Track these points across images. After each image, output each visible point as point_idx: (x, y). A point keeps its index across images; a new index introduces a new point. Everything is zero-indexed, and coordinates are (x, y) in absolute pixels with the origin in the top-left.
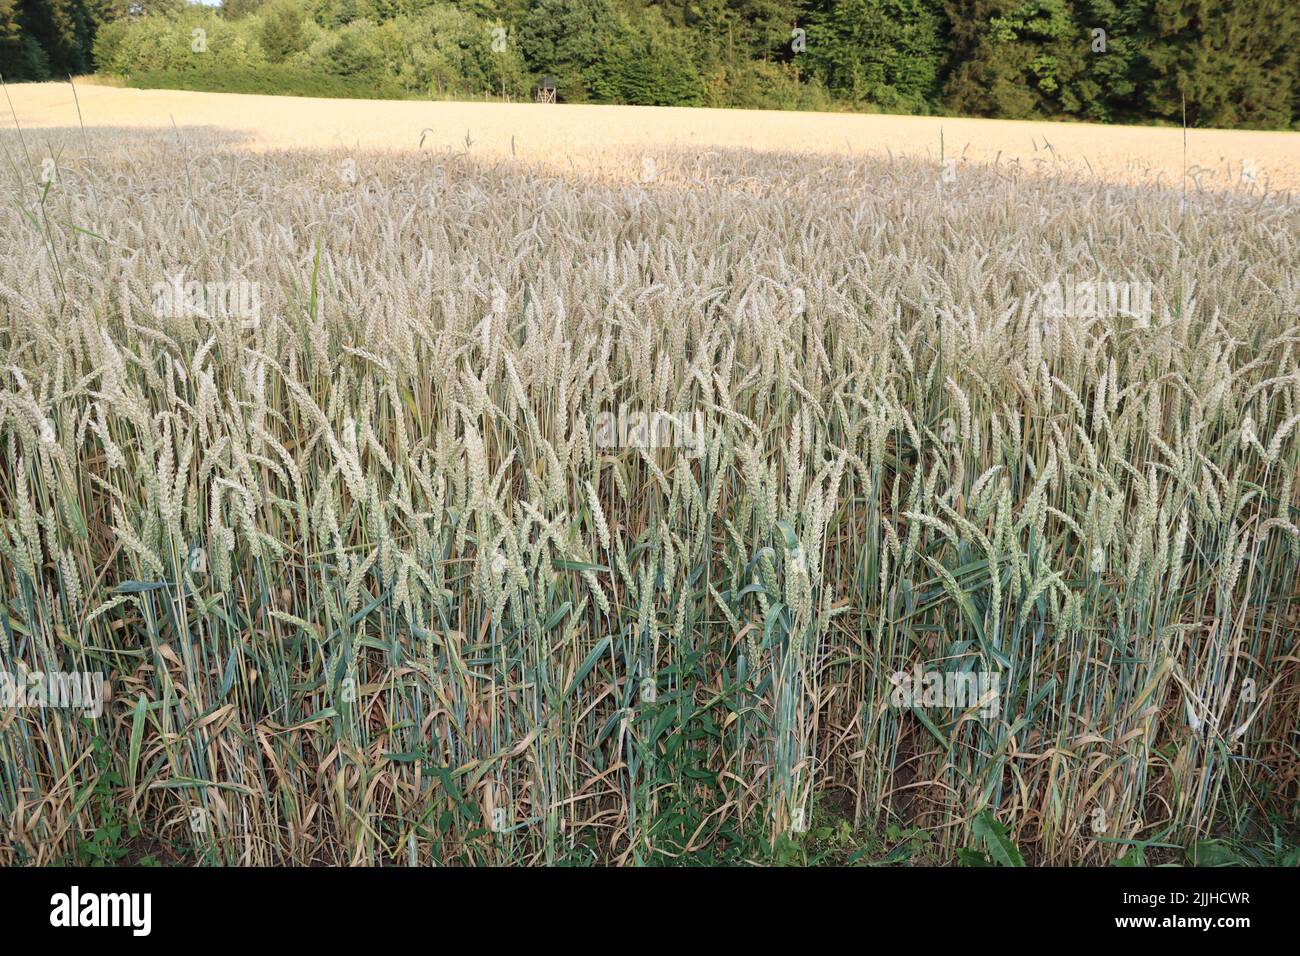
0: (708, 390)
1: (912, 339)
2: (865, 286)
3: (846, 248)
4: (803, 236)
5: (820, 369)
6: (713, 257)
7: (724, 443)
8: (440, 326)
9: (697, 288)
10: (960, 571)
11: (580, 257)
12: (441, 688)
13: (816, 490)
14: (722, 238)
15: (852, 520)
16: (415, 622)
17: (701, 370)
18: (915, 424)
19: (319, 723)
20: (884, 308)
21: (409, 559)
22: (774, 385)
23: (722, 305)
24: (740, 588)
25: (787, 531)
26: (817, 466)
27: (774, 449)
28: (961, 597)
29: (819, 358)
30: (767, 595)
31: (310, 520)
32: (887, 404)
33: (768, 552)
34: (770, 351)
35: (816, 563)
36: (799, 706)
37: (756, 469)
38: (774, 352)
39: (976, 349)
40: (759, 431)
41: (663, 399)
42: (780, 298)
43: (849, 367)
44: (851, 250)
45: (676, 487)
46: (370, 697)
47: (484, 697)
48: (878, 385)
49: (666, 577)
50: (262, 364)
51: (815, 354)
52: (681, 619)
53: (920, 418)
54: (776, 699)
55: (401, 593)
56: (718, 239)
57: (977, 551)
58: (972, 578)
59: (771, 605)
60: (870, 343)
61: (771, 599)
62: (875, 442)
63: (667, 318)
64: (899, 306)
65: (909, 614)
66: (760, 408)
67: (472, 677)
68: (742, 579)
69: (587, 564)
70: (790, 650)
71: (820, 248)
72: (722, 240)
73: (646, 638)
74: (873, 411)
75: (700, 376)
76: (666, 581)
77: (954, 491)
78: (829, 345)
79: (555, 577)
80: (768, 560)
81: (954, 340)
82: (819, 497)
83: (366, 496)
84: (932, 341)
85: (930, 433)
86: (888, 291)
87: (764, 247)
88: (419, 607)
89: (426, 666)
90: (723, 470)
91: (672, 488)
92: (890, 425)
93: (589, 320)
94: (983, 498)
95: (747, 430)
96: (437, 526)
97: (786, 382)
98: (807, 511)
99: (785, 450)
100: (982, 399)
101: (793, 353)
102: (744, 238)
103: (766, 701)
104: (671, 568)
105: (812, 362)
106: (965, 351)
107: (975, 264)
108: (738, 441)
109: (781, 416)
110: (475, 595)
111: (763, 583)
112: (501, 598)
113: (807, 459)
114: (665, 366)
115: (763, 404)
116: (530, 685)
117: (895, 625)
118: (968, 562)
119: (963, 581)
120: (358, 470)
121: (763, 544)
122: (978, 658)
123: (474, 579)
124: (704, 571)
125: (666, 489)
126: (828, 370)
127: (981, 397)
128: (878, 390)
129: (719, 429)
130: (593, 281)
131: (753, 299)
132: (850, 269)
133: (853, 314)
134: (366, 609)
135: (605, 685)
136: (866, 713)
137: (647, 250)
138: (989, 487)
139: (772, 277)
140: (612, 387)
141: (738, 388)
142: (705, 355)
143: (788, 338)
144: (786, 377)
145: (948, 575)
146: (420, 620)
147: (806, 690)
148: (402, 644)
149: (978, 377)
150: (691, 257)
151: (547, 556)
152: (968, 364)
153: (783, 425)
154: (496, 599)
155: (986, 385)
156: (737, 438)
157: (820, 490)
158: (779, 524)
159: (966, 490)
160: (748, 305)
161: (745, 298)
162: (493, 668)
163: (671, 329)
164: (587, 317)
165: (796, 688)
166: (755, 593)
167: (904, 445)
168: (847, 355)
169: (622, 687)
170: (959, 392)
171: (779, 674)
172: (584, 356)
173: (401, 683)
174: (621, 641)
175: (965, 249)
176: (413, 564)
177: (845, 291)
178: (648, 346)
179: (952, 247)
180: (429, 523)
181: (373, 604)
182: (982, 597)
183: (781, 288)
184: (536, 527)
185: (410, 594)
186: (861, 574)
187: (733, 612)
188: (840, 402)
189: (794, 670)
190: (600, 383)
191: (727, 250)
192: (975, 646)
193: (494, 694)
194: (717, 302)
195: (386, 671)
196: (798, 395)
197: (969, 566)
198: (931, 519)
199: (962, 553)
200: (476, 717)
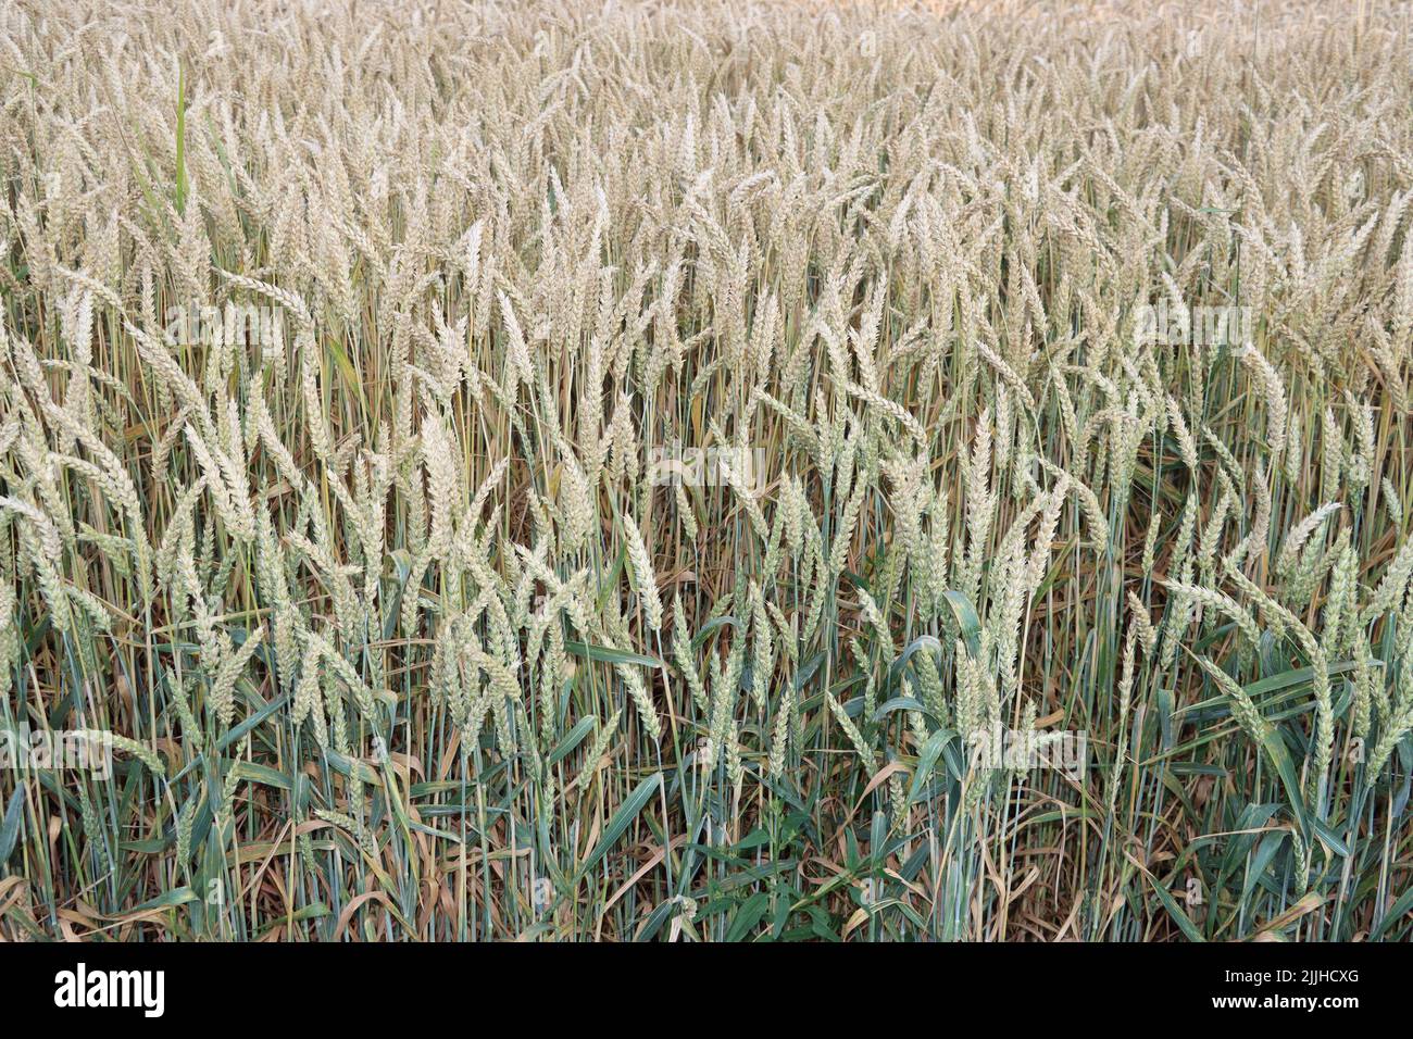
0: (839, 359)
1: (1188, 274)
2: (1111, 181)
3: (1079, 108)
4: (1008, 89)
5: (1029, 326)
6: (859, 123)
7: (864, 447)
8: (398, 235)
9: (830, 176)
10: (1260, 687)
11: (643, 120)
12: (376, 853)
13: (1015, 541)
14: (877, 88)
15: (1074, 582)
16: (333, 744)
17: (827, 324)
18: (1186, 417)
19: (167, 912)
20: (1140, 216)
21: (320, 644)
22: (951, 350)
23: (868, 213)
24: (882, 698)
25: (963, 609)
26: (1019, 491)
27: (947, 456)
28: (1262, 731)
29: (1028, 306)
30: (925, 716)
31: (154, 573)
32: (1142, 386)
33: (929, 644)
34: (946, 291)
35: (1010, 661)
36: (975, 895)
37: (914, 495)
38: (952, 296)
39: (1301, 295)
40: (922, 431)
41: (764, 370)
42: (968, 199)
43: (1077, 318)
44: (1087, 112)
45: (778, 526)
46: (258, 865)
47: (449, 866)
48: (1126, 352)
49: (757, 674)
50: (88, 296)
51: (1021, 300)
52: (780, 746)
53: (1198, 409)
54: (936, 888)
55: (307, 697)
56: (871, 92)
57: (1292, 652)
58: (1280, 698)
59: (932, 732)
60: (1115, 281)
61: (932, 724)
62: (1119, 454)
63: (776, 231)
64: (1165, 213)
65: (1169, 750)
66: (925, 387)
67: (428, 835)
68: (885, 683)
69: (625, 654)
70: (962, 809)
71: (1035, 110)
72: (878, 94)
73: (720, 778)
74: (1117, 397)
75: (826, 332)
76: (757, 681)
77: (1255, 543)
78: (1046, 280)
79: (571, 669)
80: (928, 659)
81: (1263, 278)
82: (1019, 552)
83: (252, 532)
84: (1220, 278)
85: (1214, 438)
86: (1148, 187)
87: (944, 108)
88: (340, 719)
89: (351, 816)
90: (859, 492)
91: (771, 527)
92: (1145, 427)
93: (649, 229)
94: (1305, 559)
95: (902, 429)
96: (372, 586)
97: (971, 346)
98: (998, 573)
99: (964, 462)
100: (1306, 382)
101: (985, 297)
102: (912, 91)
103: (918, 889)
104: (765, 661)
105: (1018, 314)
106: (1280, 295)
107: (1300, 141)
108: (887, 445)
109: (960, 402)
110: (435, 699)
111: (919, 695)
112: (475, 710)
113: (1000, 479)
114: (770, 312)
115: (930, 382)
116: (524, 852)
117: (1142, 768)
118: (1276, 671)
119: (1265, 703)
120: (241, 485)
121: (921, 629)
122: (1288, 839)
123: (433, 673)
124: (822, 665)
125: (761, 526)
126: (1044, 327)
127: (1305, 378)
128: (1127, 362)
129: (856, 427)
130: (661, 161)
131: (921, 205)
132: (1085, 149)
133: (1089, 233)
134: (251, 720)
135: (652, 848)
136: (1087, 909)
137: (752, 109)
138: (1316, 541)
139: (956, 163)
140: (679, 348)
141: (891, 356)
142: (837, 298)
143: (976, 271)
144: (971, 339)
145: (1240, 693)
146: (342, 741)
147: (986, 872)
148: (311, 777)
149: (1303, 343)
150: (823, 122)
151: (558, 637)
152: (1286, 322)
153: (964, 416)
154: (468, 710)
155: (1315, 357)
156: (886, 440)
157: (1021, 541)
158: (951, 596)
159: (1277, 543)
160: (911, 214)
161: (908, 198)
162: (464, 822)
163: (783, 249)
164: (647, 223)
165: (971, 866)
166: (904, 710)
167: (1168, 452)
168: (1075, 301)
169: (680, 851)
170: (1269, 370)
171: (942, 844)
172: (636, 294)
173: (307, 844)
174: (679, 780)
175: (1282, 112)
176: (328, 650)
177: (1076, 189)
178: (742, 279)
179: (1257, 108)
180: (357, 582)
181: (262, 710)
182: (1298, 733)
183: (968, 180)
184: (540, 588)
185: (324, 697)
186: (1086, 672)
187: (867, 739)
188: (1061, 384)
189: (968, 838)
190: (661, 339)
191: (882, 112)
192: (1284, 816)
193: (463, 862)
194: (858, 207)
195: (283, 823)
196: (992, 369)
197: (1276, 678)
198: (1210, 595)
199: (1264, 655)
200: (433, 899)
